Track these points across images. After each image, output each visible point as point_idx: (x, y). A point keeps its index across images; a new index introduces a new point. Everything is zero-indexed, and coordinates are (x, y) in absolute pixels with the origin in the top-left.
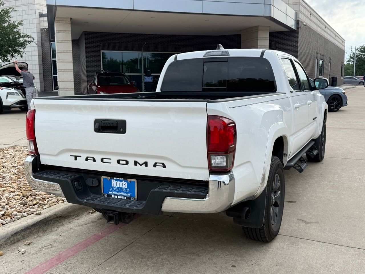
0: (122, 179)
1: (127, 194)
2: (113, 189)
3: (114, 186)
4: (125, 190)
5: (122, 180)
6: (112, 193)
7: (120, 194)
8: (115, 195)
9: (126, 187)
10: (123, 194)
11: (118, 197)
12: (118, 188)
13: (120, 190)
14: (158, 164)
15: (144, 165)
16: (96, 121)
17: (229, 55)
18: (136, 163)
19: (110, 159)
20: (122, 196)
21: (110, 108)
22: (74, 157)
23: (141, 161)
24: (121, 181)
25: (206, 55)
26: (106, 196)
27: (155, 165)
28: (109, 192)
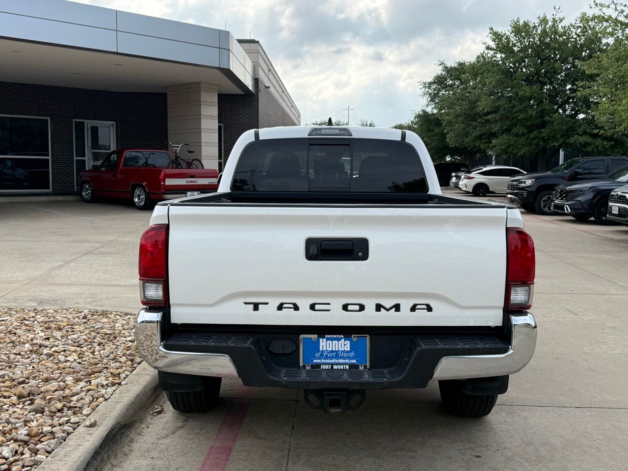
0: (342, 336)
1: (349, 360)
2: (322, 355)
3: (325, 349)
4: (345, 355)
5: (342, 338)
6: (320, 361)
7: (337, 361)
8: (326, 364)
9: (349, 349)
10: (341, 361)
11: (332, 367)
12: (332, 351)
13: (336, 354)
14: (418, 307)
15: (394, 309)
16: (310, 242)
17: (352, 135)
18: (379, 307)
19: (329, 304)
20: (342, 364)
21: (340, 220)
22: (252, 305)
23: (388, 303)
24: (339, 340)
25: (313, 134)
26: (308, 368)
27: (413, 309)
28: (315, 361)
